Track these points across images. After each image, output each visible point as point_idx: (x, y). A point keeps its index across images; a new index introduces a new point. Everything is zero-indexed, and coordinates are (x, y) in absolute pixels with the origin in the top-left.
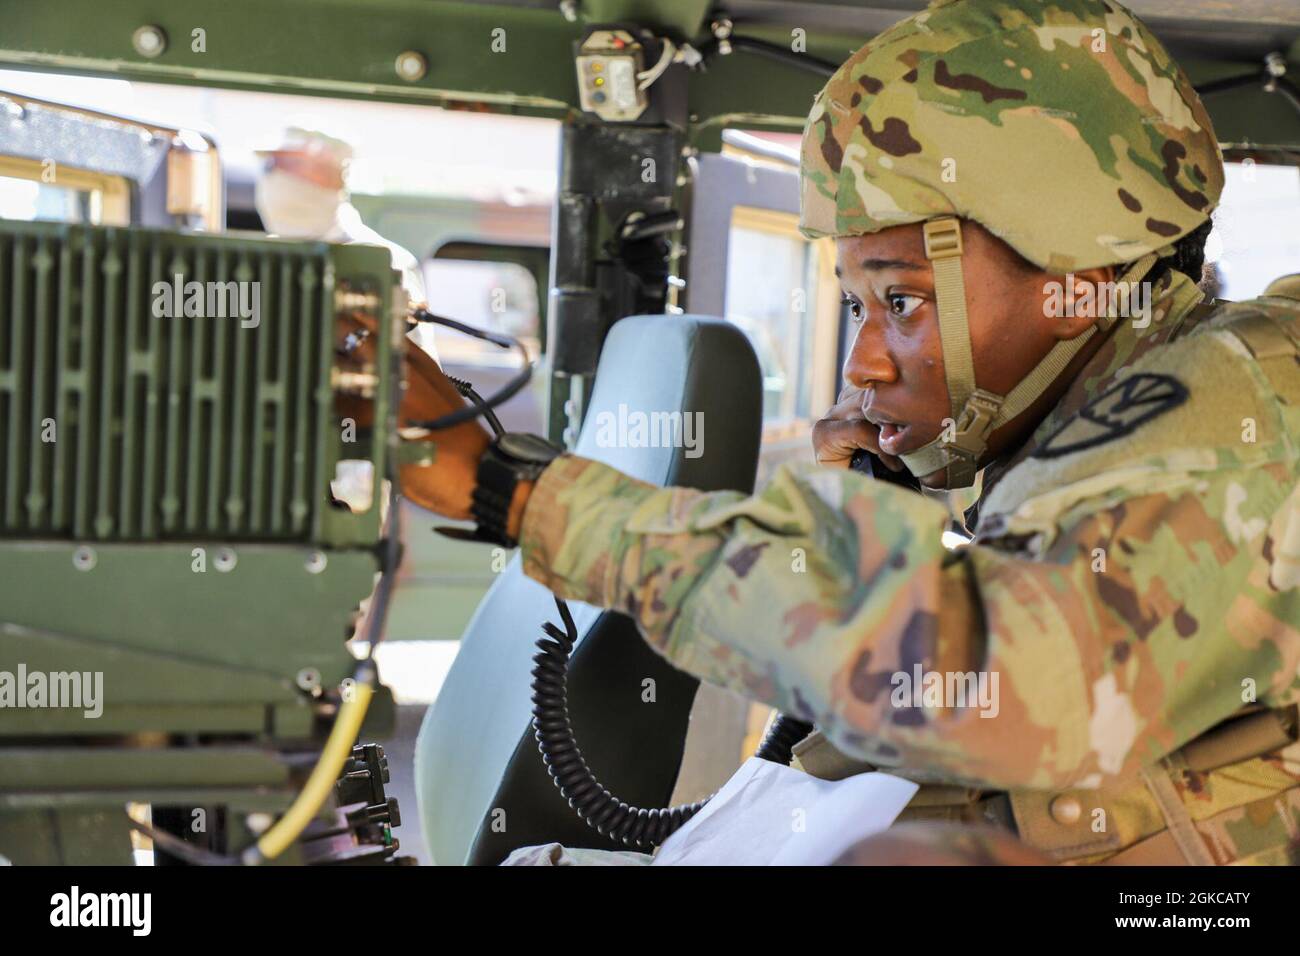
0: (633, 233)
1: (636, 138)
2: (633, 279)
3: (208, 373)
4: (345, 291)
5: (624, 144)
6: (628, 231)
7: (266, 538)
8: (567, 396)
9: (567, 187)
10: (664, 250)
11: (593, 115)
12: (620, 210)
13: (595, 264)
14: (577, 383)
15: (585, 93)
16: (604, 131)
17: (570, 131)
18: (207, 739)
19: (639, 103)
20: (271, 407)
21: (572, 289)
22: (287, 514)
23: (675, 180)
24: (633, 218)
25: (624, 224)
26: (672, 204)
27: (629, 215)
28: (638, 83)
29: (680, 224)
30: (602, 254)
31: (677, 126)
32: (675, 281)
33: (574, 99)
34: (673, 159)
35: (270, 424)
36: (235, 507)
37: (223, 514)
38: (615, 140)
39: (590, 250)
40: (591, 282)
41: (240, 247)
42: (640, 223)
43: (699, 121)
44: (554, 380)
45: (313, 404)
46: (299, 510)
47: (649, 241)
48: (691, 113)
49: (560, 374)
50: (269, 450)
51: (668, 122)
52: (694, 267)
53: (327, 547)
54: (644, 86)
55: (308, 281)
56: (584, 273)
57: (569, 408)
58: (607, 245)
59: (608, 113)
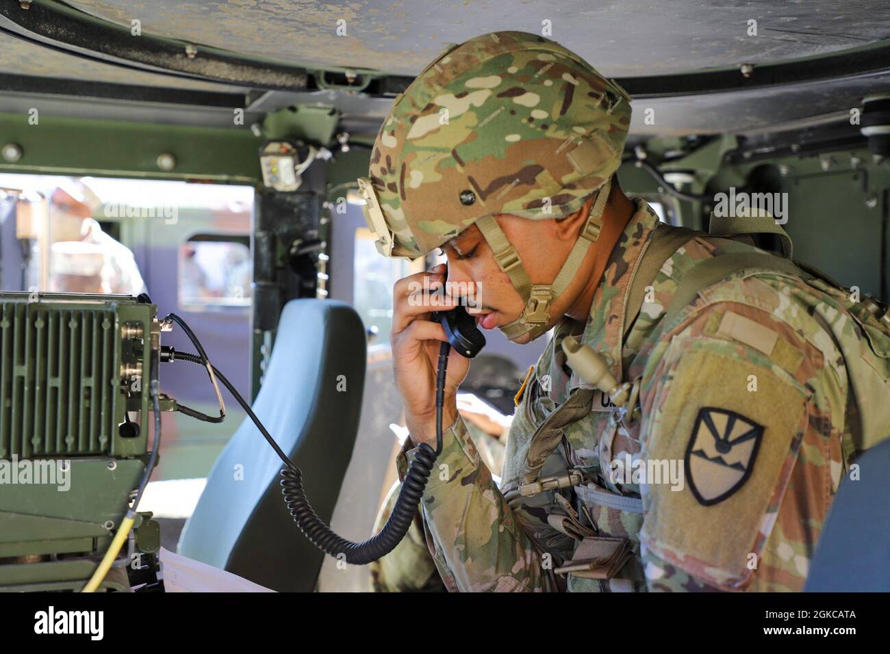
0: (296, 252)
1: (297, 200)
2: (297, 278)
3: (56, 374)
4: (127, 327)
5: (290, 203)
6: (293, 250)
7: (86, 455)
8: (262, 342)
9: (258, 226)
10: (314, 260)
11: (272, 188)
12: (288, 239)
13: (275, 269)
14: (268, 336)
15: (266, 177)
16: (278, 196)
17: (259, 196)
18: (61, 557)
19: (297, 181)
20: (89, 388)
21: (262, 283)
22: (98, 442)
23: (319, 221)
24: (296, 243)
25: (291, 246)
26: (319, 234)
27: (293, 241)
28: (296, 171)
29: (323, 245)
30: (279, 263)
31: (320, 192)
32: (322, 276)
33: (261, 179)
34: (317, 209)
35: (88, 397)
36: (70, 440)
37: (65, 444)
38: (284, 201)
39: (273, 260)
40: (274, 279)
41: (71, 309)
42: (300, 247)
43: (333, 187)
44: (255, 335)
45: (110, 387)
46: (103, 440)
47: (306, 256)
48: (327, 183)
49: (258, 331)
50: (88, 410)
51: (314, 189)
52: (334, 267)
53: (118, 458)
54: (300, 172)
55: (106, 325)
56: (270, 274)
57: (263, 350)
58: (282, 258)
59: (280, 187)
